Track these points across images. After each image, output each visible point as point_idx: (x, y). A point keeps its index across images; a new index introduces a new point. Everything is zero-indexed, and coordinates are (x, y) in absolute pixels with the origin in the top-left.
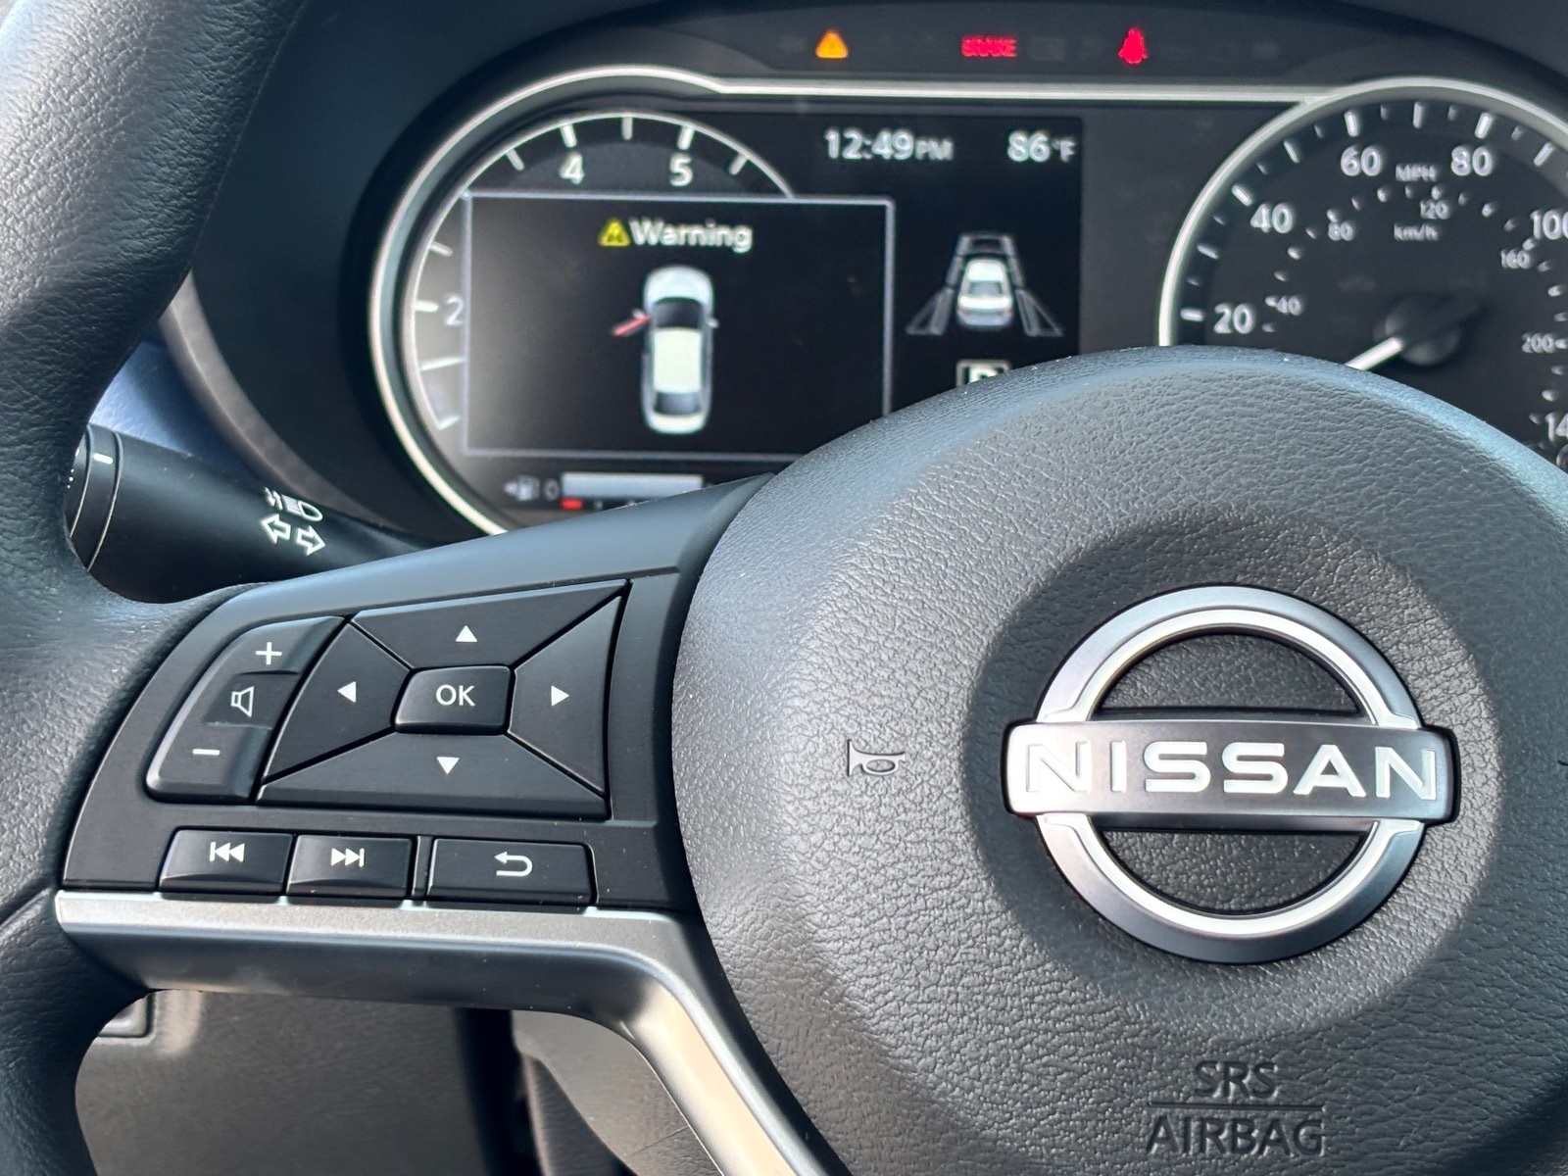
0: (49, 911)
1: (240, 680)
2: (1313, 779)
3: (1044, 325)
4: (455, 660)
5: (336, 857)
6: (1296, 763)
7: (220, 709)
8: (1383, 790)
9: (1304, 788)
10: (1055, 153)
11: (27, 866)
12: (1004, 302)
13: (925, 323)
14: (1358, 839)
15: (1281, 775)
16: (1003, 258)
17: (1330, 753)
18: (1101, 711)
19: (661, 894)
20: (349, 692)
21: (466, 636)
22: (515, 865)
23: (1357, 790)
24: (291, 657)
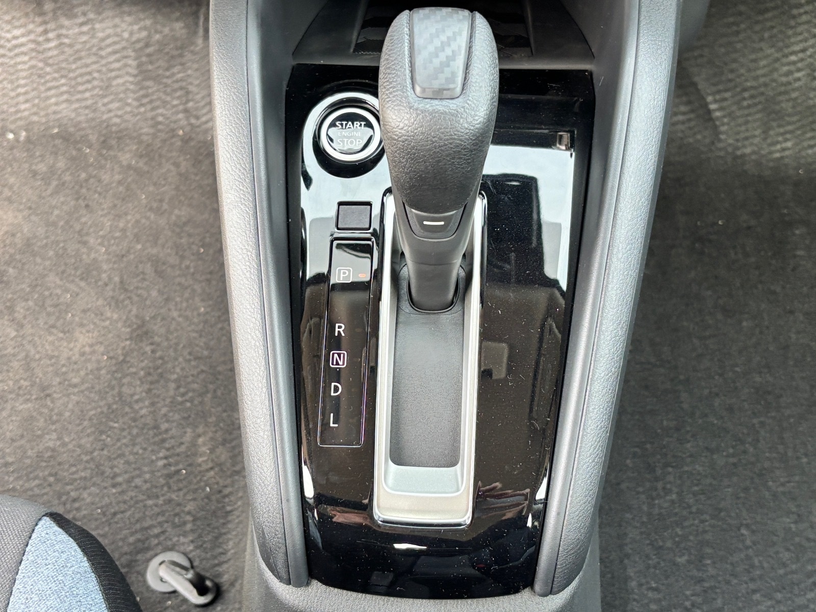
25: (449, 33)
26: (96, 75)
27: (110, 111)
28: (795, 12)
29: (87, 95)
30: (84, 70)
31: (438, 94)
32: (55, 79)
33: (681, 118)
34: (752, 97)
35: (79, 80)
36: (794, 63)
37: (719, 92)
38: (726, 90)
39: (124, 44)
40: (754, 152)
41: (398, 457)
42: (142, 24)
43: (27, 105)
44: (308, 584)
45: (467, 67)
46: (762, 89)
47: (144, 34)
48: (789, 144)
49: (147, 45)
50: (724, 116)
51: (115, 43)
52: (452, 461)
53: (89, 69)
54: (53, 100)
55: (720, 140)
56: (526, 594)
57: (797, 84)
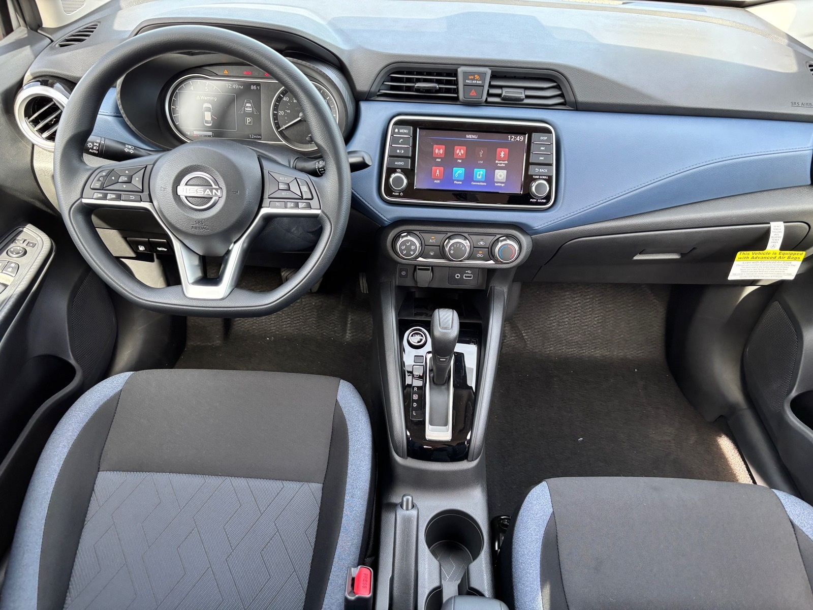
0: (81, 201)
1: (101, 177)
2: (206, 193)
3: (257, 113)
4: (125, 176)
5: (112, 196)
6: (205, 192)
7: (99, 180)
8: (214, 194)
9: (205, 194)
10: (257, 88)
11: (79, 196)
12: (251, 109)
13: (241, 112)
14: (211, 198)
15: (203, 192)
16: (251, 103)
17: (208, 190)
18: (186, 184)
19: (149, 200)
20: (113, 178)
21: (127, 172)
22: (132, 198)
23: (211, 194)
24: (107, 174)
25: (448, 315)
26: (301, 317)
27: (306, 330)
28: (552, 303)
29: (298, 324)
30: (297, 316)
31: (446, 328)
32: (286, 319)
33: (513, 338)
34: (538, 331)
35: (295, 319)
36: (552, 320)
37: (526, 330)
38: (529, 329)
39: (313, 307)
40: (540, 351)
41: (431, 423)
42: (320, 300)
43: (275, 328)
44: (406, 458)
45: (452, 322)
46: (542, 329)
47: (320, 304)
48: (552, 349)
49: (321, 307)
50: (529, 338)
51: (309, 306)
52: (446, 424)
53: (299, 315)
54: (285, 326)
55: (527, 346)
56: (466, 461)
57: (554, 328)
